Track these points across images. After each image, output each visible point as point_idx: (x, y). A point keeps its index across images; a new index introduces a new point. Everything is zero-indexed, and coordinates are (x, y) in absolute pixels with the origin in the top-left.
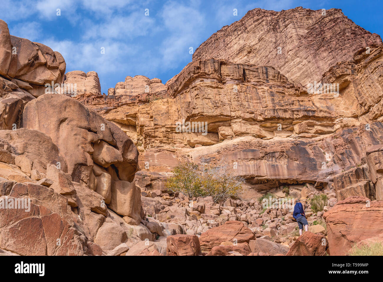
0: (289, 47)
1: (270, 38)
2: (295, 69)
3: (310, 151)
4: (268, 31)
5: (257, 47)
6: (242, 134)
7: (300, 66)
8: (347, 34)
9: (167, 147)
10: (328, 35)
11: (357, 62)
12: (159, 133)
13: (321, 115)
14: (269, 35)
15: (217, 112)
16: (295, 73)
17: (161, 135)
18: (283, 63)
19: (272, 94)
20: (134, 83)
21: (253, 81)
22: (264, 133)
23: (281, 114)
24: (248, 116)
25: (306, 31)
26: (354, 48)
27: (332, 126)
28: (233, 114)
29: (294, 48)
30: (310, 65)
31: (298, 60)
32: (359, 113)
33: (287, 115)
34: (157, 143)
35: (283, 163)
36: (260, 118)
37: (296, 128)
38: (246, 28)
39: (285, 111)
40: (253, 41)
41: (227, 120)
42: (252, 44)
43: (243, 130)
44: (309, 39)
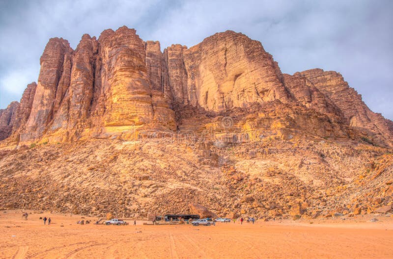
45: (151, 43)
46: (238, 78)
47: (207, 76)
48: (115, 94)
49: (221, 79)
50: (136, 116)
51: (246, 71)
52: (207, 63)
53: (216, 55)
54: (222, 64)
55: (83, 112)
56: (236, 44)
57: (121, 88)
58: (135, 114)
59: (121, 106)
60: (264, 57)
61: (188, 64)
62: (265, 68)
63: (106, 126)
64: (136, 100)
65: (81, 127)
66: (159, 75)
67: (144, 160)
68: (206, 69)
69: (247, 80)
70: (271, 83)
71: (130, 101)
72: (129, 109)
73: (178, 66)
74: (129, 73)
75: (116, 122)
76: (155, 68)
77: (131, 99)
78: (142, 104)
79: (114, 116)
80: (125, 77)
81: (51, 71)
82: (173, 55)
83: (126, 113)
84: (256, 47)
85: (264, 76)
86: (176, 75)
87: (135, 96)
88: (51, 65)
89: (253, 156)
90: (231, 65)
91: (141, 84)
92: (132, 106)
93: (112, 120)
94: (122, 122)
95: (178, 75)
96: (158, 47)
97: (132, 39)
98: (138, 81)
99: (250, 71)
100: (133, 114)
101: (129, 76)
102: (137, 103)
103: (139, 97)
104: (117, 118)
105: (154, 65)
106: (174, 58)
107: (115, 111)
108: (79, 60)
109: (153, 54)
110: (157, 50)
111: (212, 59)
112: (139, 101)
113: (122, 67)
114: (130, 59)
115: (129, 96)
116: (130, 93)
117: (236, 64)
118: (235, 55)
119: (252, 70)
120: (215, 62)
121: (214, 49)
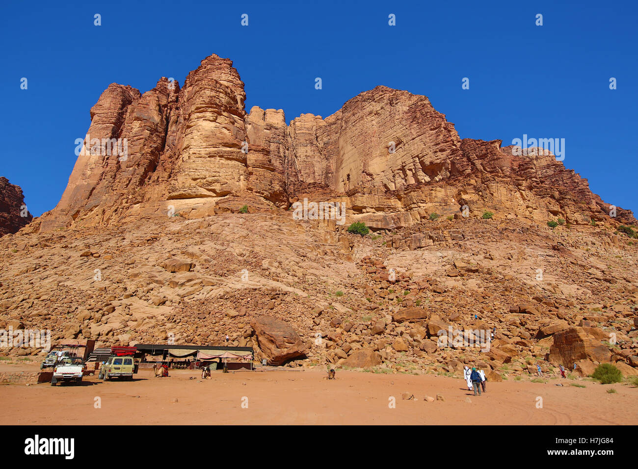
1: (388, 108)
2: (399, 131)
4: (387, 104)
5: (380, 112)
6: (369, 212)
7: (402, 129)
15: (362, 205)
18: (393, 126)
20: (306, 119)
22: (376, 212)
24: (371, 206)
25: (408, 108)
26: (430, 126)
28: (366, 206)
29: (400, 118)
30: (407, 130)
31: (401, 126)
33: (383, 207)
35: (380, 223)
36: (375, 207)
37: (385, 210)
38: (374, 99)
40: (378, 108)
41: (364, 208)
44: (408, 114)
45: (271, 113)
47: (347, 153)
48: (186, 148)
49: (368, 154)
50: (217, 181)
51: (405, 140)
52: (348, 135)
53: (361, 122)
54: (369, 134)
55: (136, 179)
56: (390, 103)
57: (196, 137)
58: (216, 178)
59: (194, 166)
61: (322, 140)
62: (434, 131)
63: (167, 200)
64: (219, 156)
65: (127, 202)
67: (206, 242)
68: (346, 142)
71: (209, 157)
72: (207, 170)
73: (308, 142)
74: (211, 115)
75: (184, 192)
76: (276, 145)
77: (212, 155)
78: (229, 162)
79: (180, 183)
80: (204, 120)
81: (104, 129)
82: (301, 127)
83: (201, 176)
84: (419, 103)
85: (433, 144)
86: (305, 154)
87: (216, 149)
88: (104, 119)
89: (418, 245)
90: (382, 133)
91: (229, 132)
92: (212, 166)
93: (177, 188)
94: (194, 192)
95: (308, 155)
96: (282, 118)
97: (224, 72)
98: (226, 128)
99: (411, 138)
100: (213, 178)
101: (211, 119)
102: (221, 161)
103: (225, 152)
104: (186, 185)
105: (275, 140)
106: (304, 131)
107: (183, 174)
108: (142, 105)
109: (274, 126)
110: (279, 122)
111: (355, 128)
112: (225, 158)
113: (199, 106)
114: (213, 94)
115: (207, 149)
116: (209, 145)
117: (391, 131)
118: (389, 118)
119: (413, 137)
120: (359, 132)
121: (358, 114)
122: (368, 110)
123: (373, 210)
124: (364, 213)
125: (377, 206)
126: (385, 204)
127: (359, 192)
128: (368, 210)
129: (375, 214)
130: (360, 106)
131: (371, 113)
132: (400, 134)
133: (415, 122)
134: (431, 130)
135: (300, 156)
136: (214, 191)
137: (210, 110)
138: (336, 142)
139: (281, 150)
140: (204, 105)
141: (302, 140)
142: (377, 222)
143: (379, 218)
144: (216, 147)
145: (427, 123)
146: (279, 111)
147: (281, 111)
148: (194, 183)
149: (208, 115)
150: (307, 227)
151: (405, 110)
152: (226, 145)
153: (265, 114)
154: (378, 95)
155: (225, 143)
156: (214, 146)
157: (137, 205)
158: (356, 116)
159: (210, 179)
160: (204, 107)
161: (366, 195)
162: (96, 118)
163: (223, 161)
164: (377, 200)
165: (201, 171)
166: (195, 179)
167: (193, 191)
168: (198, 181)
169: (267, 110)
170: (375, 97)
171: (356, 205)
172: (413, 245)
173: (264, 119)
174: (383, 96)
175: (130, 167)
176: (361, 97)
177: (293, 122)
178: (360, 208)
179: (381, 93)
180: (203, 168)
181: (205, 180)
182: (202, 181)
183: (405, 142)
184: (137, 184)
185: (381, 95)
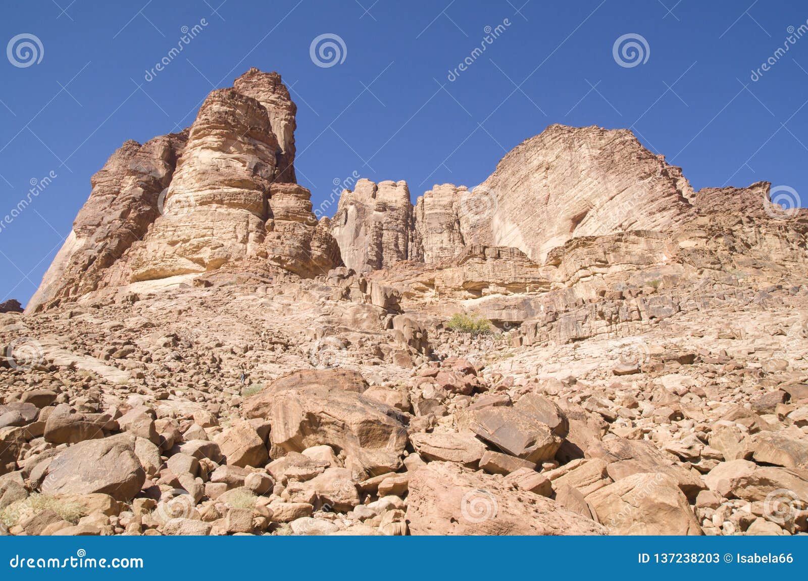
0: (582, 167)
1: (566, 156)
2: (586, 189)
3: (533, 304)
4: (565, 149)
5: (554, 163)
6: (494, 293)
7: (591, 186)
8: (633, 158)
9: (451, 300)
10: (617, 157)
11: (567, 247)
12: (448, 291)
13: (543, 280)
14: (565, 153)
15: (481, 279)
16: (587, 192)
17: (448, 292)
18: (576, 182)
19: (515, 267)
20: (441, 192)
21: (504, 258)
22: (508, 292)
23: (518, 280)
24: (499, 282)
25: (598, 152)
26: (637, 172)
27: (549, 288)
28: (490, 281)
29: (587, 168)
30: (599, 185)
31: (590, 180)
32: (565, 280)
33: (523, 281)
34: (446, 298)
35: (515, 312)
36: (506, 283)
37: (527, 288)
38: (545, 146)
39: (521, 278)
40: (551, 158)
41: (486, 285)
42: (550, 160)
43: (495, 290)
44: (601, 160)
45: (387, 186)
46: (579, 225)
47: (506, 236)
49: (538, 234)
50: (207, 243)
51: (597, 203)
52: (506, 207)
53: (526, 184)
54: (539, 200)
56: (570, 147)
57: (185, 176)
58: (206, 238)
60: (640, 158)
61: (467, 221)
62: (646, 181)
63: (131, 283)
64: (217, 202)
66: (401, 248)
68: (504, 220)
69: (600, 223)
70: (665, 213)
71: (201, 204)
72: (194, 227)
73: (444, 226)
74: (215, 140)
75: (154, 267)
76: (391, 233)
77: (205, 200)
78: (232, 211)
79: (150, 251)
80: (202, 148)
81: (101, 202)
82: (434, 205)
83: (182, 237)
84: (617, 141)
85: (645, 201)
86: (439, 245)
87: (214, 191)
88: (106, 189)
89: (574, 334)
90: (560, 196)
91: (244, 166)
92: (203, 218)
93: (145, 260)
94: (170, 266)
95: (444, 246)
96: (403, 193)
97: (263, 89)
98: (237, 159)
99: (608, 198)
100: (202, 239)
101: (215, 145)
102: (219, 210)
103: (226, 194)
104: (158, 255)
105: (390, 225)
106: (438, 211)
107: (156, 237)
108: (142, 154)
109: (389, 204)
110: (399, 199)
111: (516, 195)
112: (226, 204)
113: (198, 127)
114: (225, 108)
115: (200, 193)
116: (205, 186)
117: (573, 192)
118: (569, 171)
119: (611, 195)
120: (523, 200)
121: (521, 173)
122: (536, 163)
123: (503, 289)
124: (485, 295)
125: (511, 280)
126: (527, 276)
127: (475, 256)
128: (492, 288)
129: (508, 297)
130: (522, 159)
131: (540, 167)
132: (590, 194)
133: (611, 171)
134: (642, 178)
135: (431, 249)
136: (200, 262)
137: (215, 132)
138: (489, 222)
139: (401, 241)
140: (206, 126)
141: (435, 224)
142: (509, 311)
143: (513, 303)
144: (214, 189)
145: (633, 169)
146: (398, 183)
147: (402, 183)
148: (170, 250)
149: (211, 140)
150: (320, 297)
151: (594, 154)
152: (231, 183)
153: (376, 189)
154: (550, 138)
155: (231, 180)
156: (211, 186)
157: (88, 294)
158: (517, 176)
159: (195, 242)
160: (205, 129)
161: (489, 261)
162: (97, 188)
163: (223, 210)
164: (512, 270)
165: (184, 228)
166: (173, 243)
167: (169, 263)
168: (179, 244)
169: (380, 183)
170: (546, 141)
171: (468, 279)
172: (562, 334)
173: (374, 196)
174: (558, 138)
175: (100, 241)
176: (524, 147)
177: (421, 199)
178: (477, 288)
179: (554, 135)
180: (187, 224)
181: (188, 244)
182: (183, 245)
183: (598, 205)
184: (100, 263)
185: (556, 137)
